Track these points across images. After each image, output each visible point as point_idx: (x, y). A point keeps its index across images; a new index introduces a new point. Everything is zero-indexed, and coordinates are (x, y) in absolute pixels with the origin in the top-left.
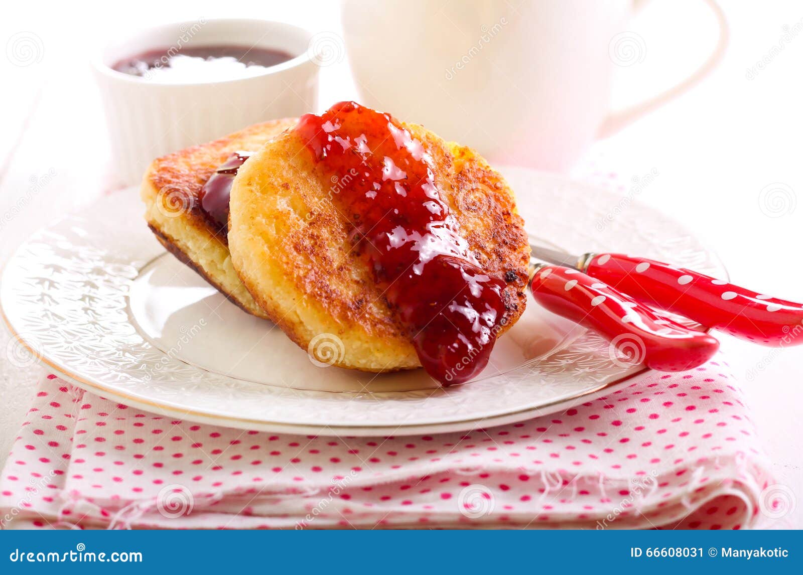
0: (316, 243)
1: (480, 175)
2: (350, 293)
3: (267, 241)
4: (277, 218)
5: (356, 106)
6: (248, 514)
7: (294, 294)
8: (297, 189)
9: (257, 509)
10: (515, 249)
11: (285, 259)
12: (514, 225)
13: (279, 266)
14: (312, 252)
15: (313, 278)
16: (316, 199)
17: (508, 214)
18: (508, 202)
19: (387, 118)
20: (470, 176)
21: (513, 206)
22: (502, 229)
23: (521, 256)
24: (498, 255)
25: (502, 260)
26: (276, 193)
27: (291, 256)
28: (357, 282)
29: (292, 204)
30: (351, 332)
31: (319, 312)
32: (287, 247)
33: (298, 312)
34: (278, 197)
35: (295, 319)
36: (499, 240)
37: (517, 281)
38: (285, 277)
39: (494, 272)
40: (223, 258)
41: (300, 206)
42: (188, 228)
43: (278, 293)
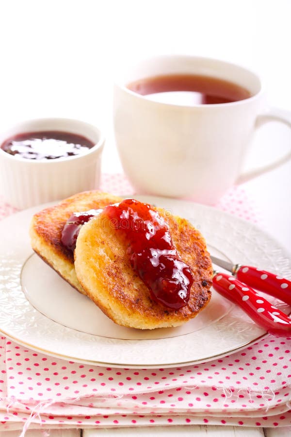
0: (117, 271)
1: (191, 233)
2: (133, 295)
3: (95, 270)
4: (99, 259)
5: (134, 201)
6: (91, 406)
7: (108, 298)
8: (108, 244)
9: (95, 404)
10: (206, 269)
11: (103, 280)
12: (206, 257)
13: (101, 284)
14: (116, 276)
15: (116, 289)
16: (117, 249)
17: (203, 251)
18: (203, 245)
19: (148, 207)
20: (186, 234)
21: (205, 247)
22: (200, 259)
23: (209, 272)
24: (199, 272)
25: (201, 275)
26: (98, 246)
27: (106, 279)
28: (136, 290)
29: (106, 252)
30: (134, 315)
31: (119, 305)
32: (104, 274)
33: (110, 305)
34: (100, 248)
35: (108, 307)
36: (199, 265)
37: (208, 285)
38: (104, 289)
39: (197, 281)
40: (71, 270)
41: (110, 253)
42: (54, 255)
43: (101, 296)
